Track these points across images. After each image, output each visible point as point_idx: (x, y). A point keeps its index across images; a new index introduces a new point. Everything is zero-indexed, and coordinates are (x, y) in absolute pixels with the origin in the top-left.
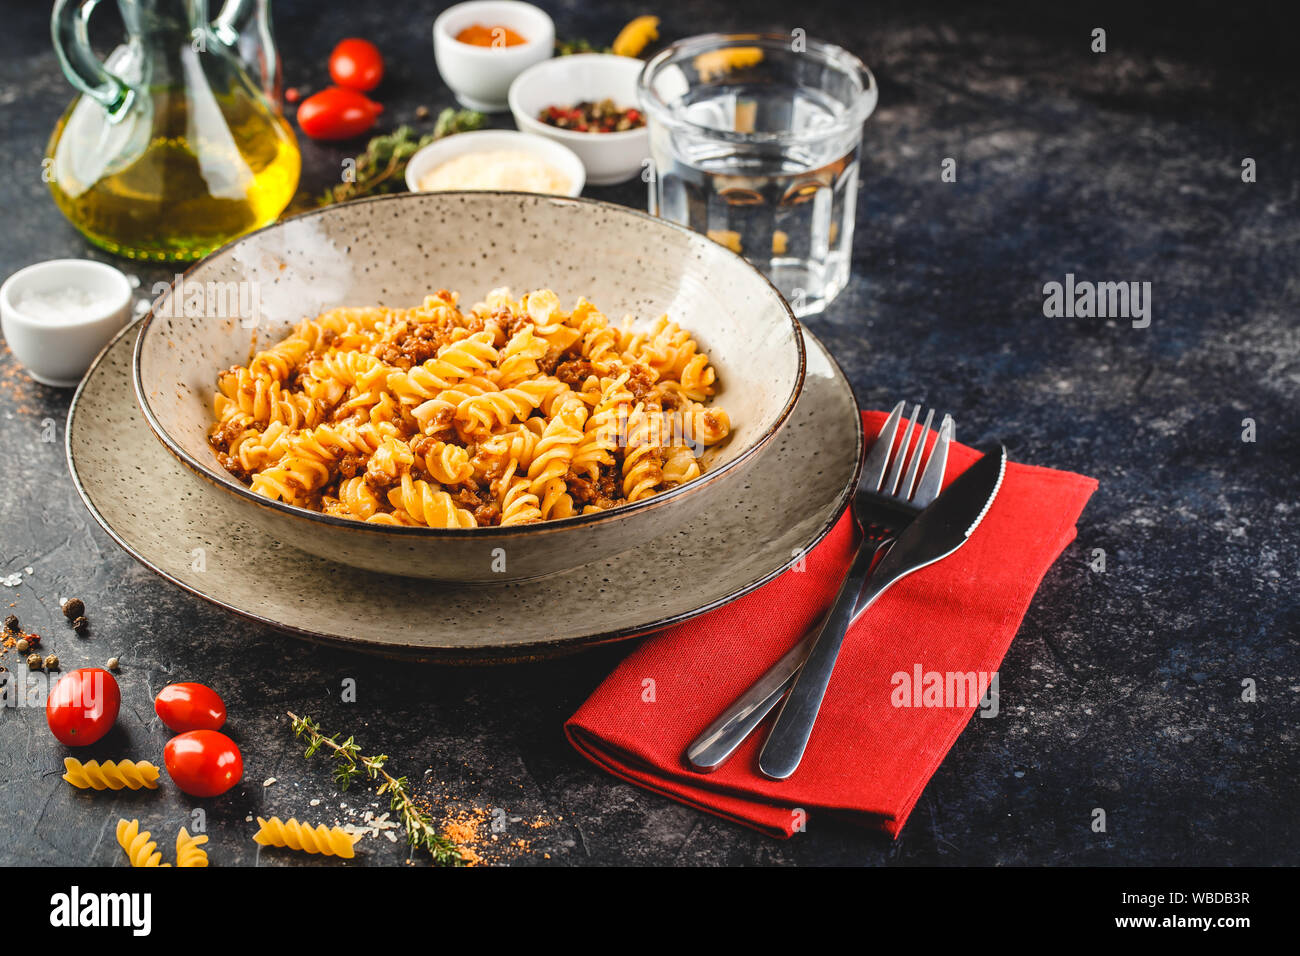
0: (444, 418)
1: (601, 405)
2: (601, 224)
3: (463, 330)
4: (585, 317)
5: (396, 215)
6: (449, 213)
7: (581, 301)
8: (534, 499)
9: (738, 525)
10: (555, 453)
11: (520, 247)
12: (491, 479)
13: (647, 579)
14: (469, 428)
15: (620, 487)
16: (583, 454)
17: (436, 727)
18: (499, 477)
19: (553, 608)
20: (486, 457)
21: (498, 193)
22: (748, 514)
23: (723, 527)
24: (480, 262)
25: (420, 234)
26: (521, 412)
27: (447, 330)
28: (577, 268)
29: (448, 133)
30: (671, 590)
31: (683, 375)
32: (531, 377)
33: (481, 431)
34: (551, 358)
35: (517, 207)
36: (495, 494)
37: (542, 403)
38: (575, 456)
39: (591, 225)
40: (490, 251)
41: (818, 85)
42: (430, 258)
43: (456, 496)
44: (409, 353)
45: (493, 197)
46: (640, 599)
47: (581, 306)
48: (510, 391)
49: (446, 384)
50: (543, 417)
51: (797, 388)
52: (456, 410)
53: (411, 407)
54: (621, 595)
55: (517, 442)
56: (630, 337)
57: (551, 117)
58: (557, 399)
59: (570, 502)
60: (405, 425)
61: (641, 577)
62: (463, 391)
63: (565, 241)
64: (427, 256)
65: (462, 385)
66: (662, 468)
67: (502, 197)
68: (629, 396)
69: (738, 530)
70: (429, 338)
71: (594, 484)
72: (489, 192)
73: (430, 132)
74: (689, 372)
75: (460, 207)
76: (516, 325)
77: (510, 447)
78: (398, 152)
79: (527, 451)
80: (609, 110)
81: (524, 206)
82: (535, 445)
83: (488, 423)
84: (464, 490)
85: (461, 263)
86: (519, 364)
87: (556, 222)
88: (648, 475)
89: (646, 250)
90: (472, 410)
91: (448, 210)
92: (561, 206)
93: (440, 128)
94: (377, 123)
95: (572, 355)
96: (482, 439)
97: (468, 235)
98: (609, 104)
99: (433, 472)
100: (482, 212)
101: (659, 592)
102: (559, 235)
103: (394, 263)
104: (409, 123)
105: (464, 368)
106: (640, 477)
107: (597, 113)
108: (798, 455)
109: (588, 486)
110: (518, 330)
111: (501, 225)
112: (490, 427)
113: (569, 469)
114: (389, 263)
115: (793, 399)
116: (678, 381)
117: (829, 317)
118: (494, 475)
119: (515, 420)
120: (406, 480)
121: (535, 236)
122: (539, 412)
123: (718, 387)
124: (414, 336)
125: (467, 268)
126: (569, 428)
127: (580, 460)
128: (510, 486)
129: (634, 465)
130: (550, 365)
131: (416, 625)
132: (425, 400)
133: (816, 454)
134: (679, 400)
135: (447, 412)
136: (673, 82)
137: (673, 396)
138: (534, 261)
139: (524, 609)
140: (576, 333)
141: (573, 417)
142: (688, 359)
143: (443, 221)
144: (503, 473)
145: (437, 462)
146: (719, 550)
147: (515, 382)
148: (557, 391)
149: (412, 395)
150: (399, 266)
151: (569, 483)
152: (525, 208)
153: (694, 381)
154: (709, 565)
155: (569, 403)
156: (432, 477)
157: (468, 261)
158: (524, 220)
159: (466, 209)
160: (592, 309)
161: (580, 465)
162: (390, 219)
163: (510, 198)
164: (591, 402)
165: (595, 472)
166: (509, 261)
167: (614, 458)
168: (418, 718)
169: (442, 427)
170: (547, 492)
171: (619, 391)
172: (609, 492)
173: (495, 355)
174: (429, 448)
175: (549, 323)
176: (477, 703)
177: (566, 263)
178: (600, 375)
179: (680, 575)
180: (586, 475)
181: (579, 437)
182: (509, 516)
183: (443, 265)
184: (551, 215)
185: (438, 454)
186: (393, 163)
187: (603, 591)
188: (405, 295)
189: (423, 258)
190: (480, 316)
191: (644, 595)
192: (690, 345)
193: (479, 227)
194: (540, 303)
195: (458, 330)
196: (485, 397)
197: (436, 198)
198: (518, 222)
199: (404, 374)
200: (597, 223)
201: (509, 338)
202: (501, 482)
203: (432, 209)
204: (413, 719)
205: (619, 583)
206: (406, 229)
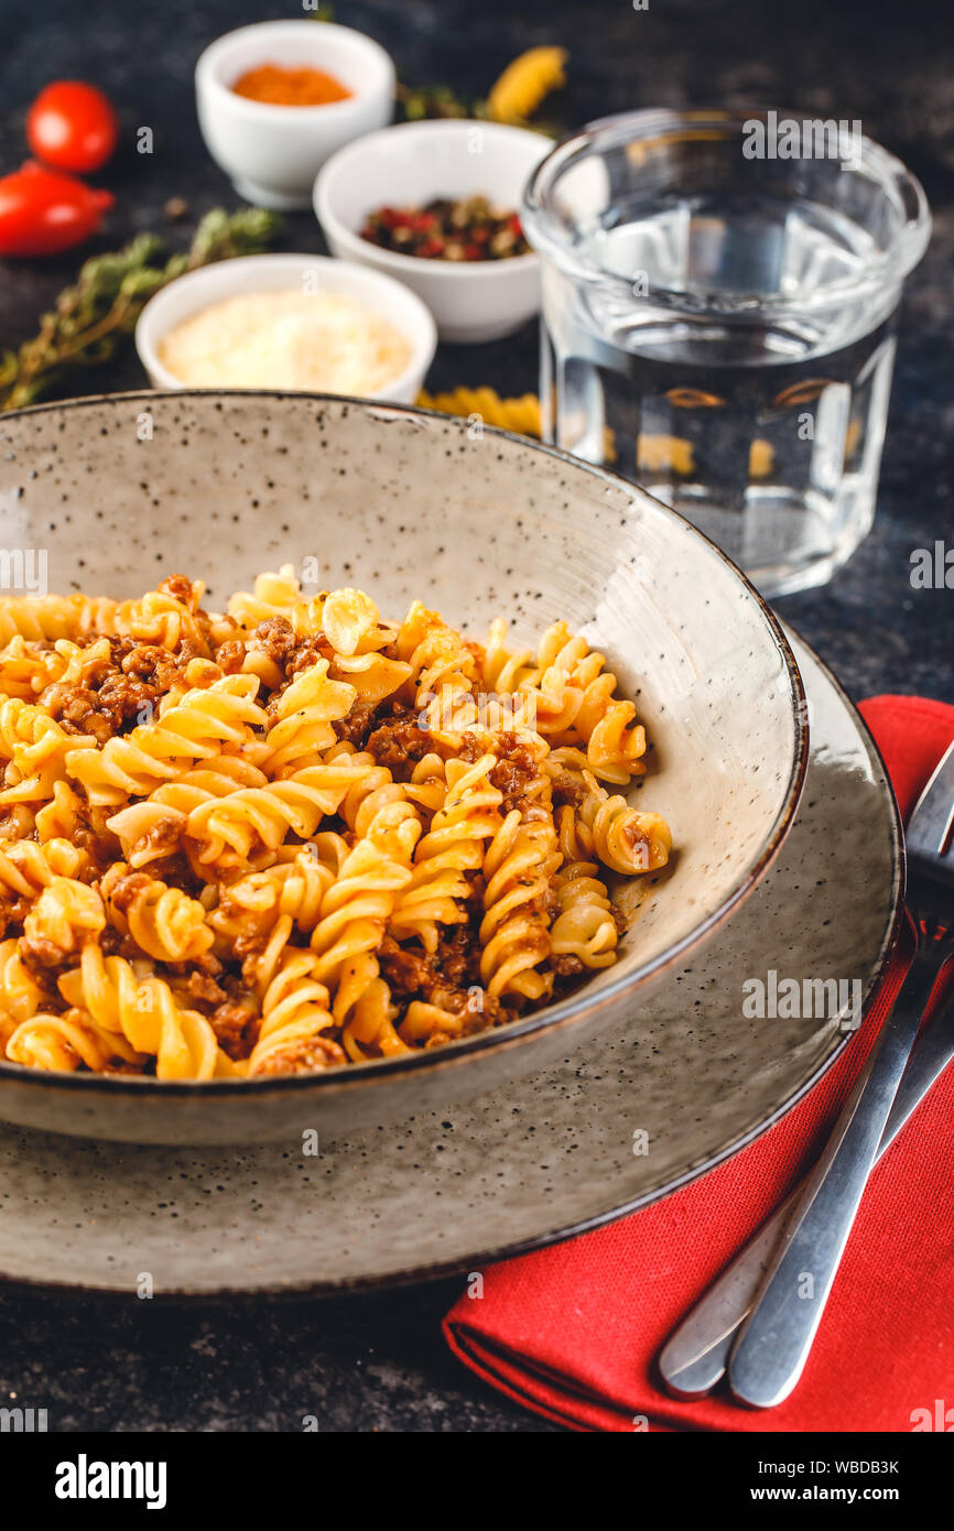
0: (163, 838)
1: (445, 814)
2: (456, 454)
3: (207, 663)
4: (422, 638)
5: (104, 432)
6: (194, 430)
7: (415, 609)
8: (320, 992)
9: (682, 1017)
10: (358, 909)
11: (316, 489)
12: (246, 953)
13: (519, 1126)
14: (208, 856)
15: (474, 963)
16: (410, 907)
17: (137, 1402)
18: (259, 951)
19: (351, 1183)
20: (235, 913)
21: (279, 396)
22: (698, 996)
23: (656, 1020)
24: (248, 514)
25: (146, 466)
26: (301, 823)
27: (178, 660)
28: (414, 530)
29: (216, 256)
30: (561, 1153)
31: (591, 740)
32: (323, 756)
33: (230, 860)
34: (360, 713)
35: (312, 419)
36: (250, 983)
37: (341, 807)
38: (396, 910)
39: (440, 454)
40: (264, 496)
41: (831, 202)
42: (161, 505)
43: (180, 982)
44: (109, 705)
45: (271, 403)
46: (507, 1169)
47: (415, 617)
48: (283, 785)
49: (169, 771)
50: (340, 833)
51: (792, 794)
52: (186, 822)
53: (110, 811)
54: (472, 1158)
55: (292, 886)
56: (503, 659)
57: (384, 230)
58: (367, 801)
59: (386, 994)
60: (97, 843)
61: (509, 1121)
62: (200, 786)
63: (392, 482)
64: (156, 503)
65: (200, 774)
66: (549, 928)
67: (286, 403)
68: (495, 798)
69: (681, 1029)
70: (146, 675)
71: (428, 959)
72: (264, 394)
73: (185, 247)
74: (602, 734)
75: (215, 419)
76: (301, 656)
77: (279, 895)
78: (130, 286)
79: (311, 902)
80: (481, 215)
81: (325, 418)
82: (324, 891)
83: (242, 845)
84: (196, 975)
85: (215, 516)
86: (299, 732)
87: (378, 448)
88: (524, 944)
89: (532, 503)
90: (213, 824)
91: (193, 424)
92: (388, 421)
93: (202, 242)
94: (104, 226)
95: (398, 708)
96: (230, 876)
97: (228, 467)
98: (480, 204)
99: (142, 941)
100: (251, 428)
101: (541, 1155)
102: (384, 471)
103: (100, 515)
104: (155, 228)
105: (207, 741)
106: (511, 949)
107: (460, 219)
108: (789, 882)
109: (418, 965)
110: (302, 667)
111: (284, 451)
112: (246, 853)
113: (386, 934)
114: (91, 514)
115: (785, 817)
116: (582, 746)
117: (838, 593)
118: (249, 946)
119: (291, 837)
120: (90, 959)
121: (343, 472)
122: (337, 823)
123: (653, 762)
124: (122, 672)
125: (224, 524)
126: (385, 857)
127: (402, 918)
128: (279, 968)
129: (500, 924)
130: (358, 726)
131: (104, 1218)
132: (133, 799)
133: (819, 883)
134: (585, 789)
135: (170, 827)
136: (587, 186)
137: (574, 777)
138: (340, 514)
139: (299, 1184)
140: (405, 670)
141: (395, 839)
142: (602, 711)
143: (185, 443)
144: (266, 943)
145: (148, 921)
146: (648, 1068)
147: (295, 764)
148: (367, 785)
149: (109, 788)
150: (108, 521)
151: (383, 959)
152: (325, 421)
153: (609, 752)
154: (630, 1102)
155: (388, 810)
156: (137, 948)
157: (226, 512)
158: (324, 444)
159: (225, 420)
160: (435, 623)
161: (407, 926)
162: (93, 439)
163: (300, 404)
164: (429, 803)
165: (432, 938)
166: (298, 513)
167: (466, 911)
168: (106, 1383)
169: (161, 853)
170: (344, 979)
171: (478, 788)
172: (456, 974)
173: (260, 716)
174: (134, 896)
175: (359, 652)
176: (211, 1352)
177: (395, 520)
178: (445, 752)
179: (578, 1121)
180: (412, 942)
181: (405, 876)
182: (277, 1028)
183: (184, 518)
184: (370, 436)
185: (152, 903)
186: (121, 307)
187: (440, 1148)
188: (118, 569)
189: (148, 506)
190: (240, 623)
191: (513, 1161)
192: (607, 681)
193: (246, 453)
194: (344, 614)
195: (198, 664)
196: (238, 799)
197: (173, 403)
198: (313, 447)
199: (95, 751)
200: (449, 453)
201: (288, 679)
202: (262, 960)
203: (167, 422)
204: (95, 1386)
205: (469, 1133)
206: (121, 457)
